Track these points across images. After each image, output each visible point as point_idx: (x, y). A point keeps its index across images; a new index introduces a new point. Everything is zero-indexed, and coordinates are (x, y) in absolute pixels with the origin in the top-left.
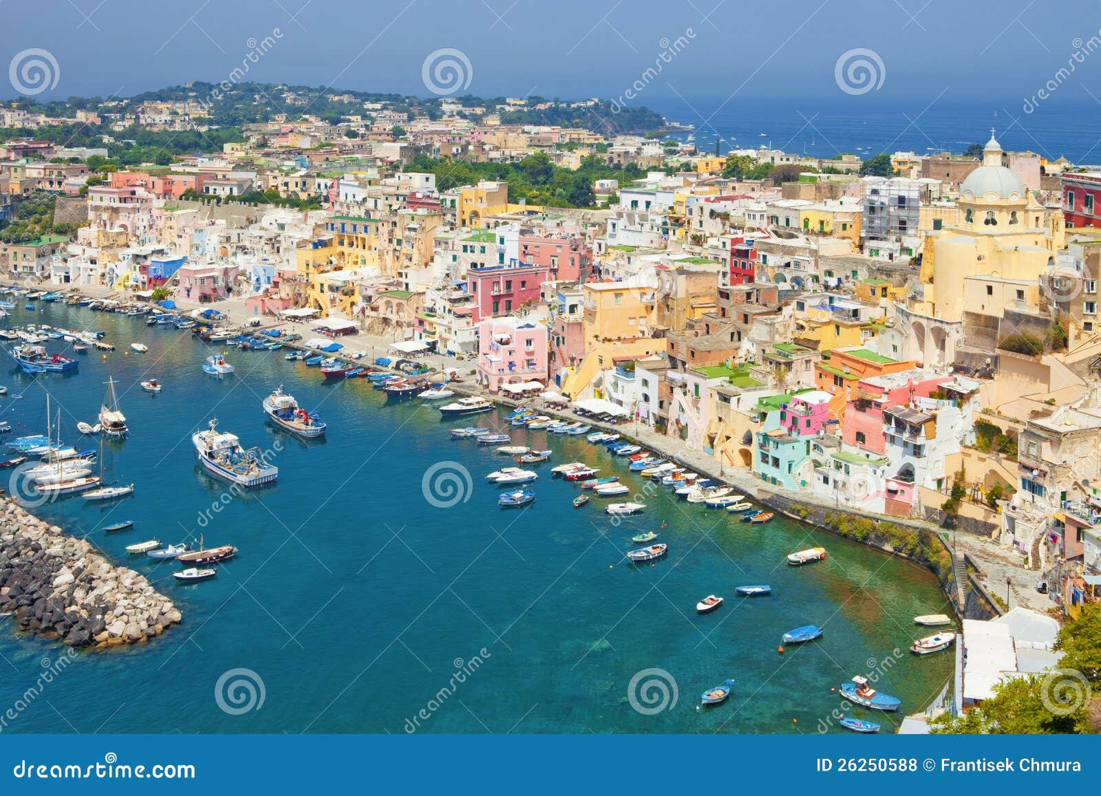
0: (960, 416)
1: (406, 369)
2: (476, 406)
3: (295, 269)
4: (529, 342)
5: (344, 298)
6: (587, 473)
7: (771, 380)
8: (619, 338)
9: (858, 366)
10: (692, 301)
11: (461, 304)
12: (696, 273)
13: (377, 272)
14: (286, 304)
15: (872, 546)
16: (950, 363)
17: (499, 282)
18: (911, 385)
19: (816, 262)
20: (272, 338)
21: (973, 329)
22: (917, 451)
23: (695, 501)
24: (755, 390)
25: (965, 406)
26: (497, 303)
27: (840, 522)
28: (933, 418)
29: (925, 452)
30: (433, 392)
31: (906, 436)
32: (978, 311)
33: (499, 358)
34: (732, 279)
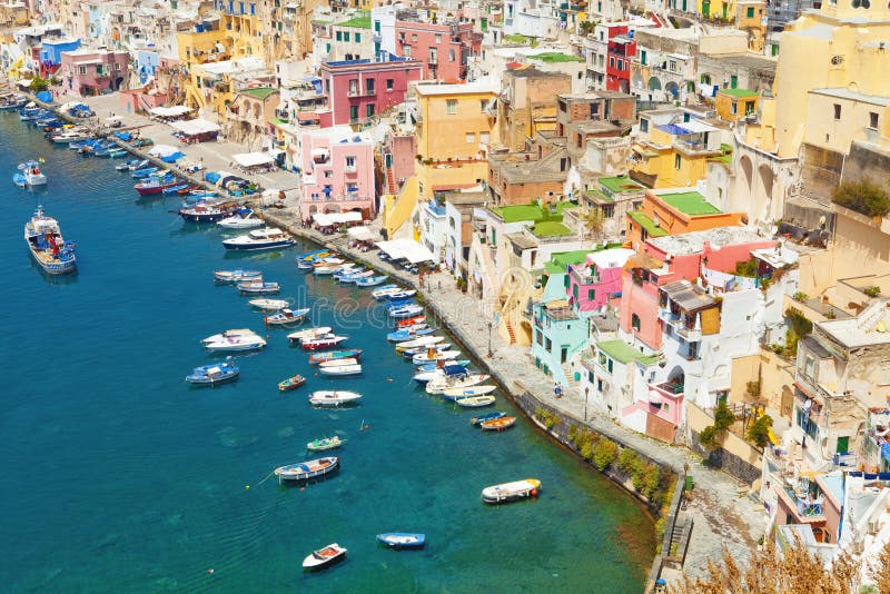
0: (763, 302)
1: (231, 188)
2: (270, 241)
3: (177, 57)
4: (350, 161)
5: (217, 95)
6: (329, 342)
7: (581, 228)
8: (450, 159)
9: (667, 217)
10: (534, 113)
11: (311, 107)
12: (547, 74)
13: (261, 64)
14: (160, 100)
15: (613, 480)
16: (776, 220)
17: (357, 81)
18: (708, 250)
19: (696, 60)
20: (122, 143)
21: (812, 170)
22: (692, 351)
23: (434, 393)
24: (558, 241)
25: (773, 288)
26: (355, 108)
27: (582, 442)
28: (718, 304)
29: (702, 352)
30: (235, 220)
31: (678, 326)
32: (820, 142)
33: (313, 181)
34: (608, 83)
